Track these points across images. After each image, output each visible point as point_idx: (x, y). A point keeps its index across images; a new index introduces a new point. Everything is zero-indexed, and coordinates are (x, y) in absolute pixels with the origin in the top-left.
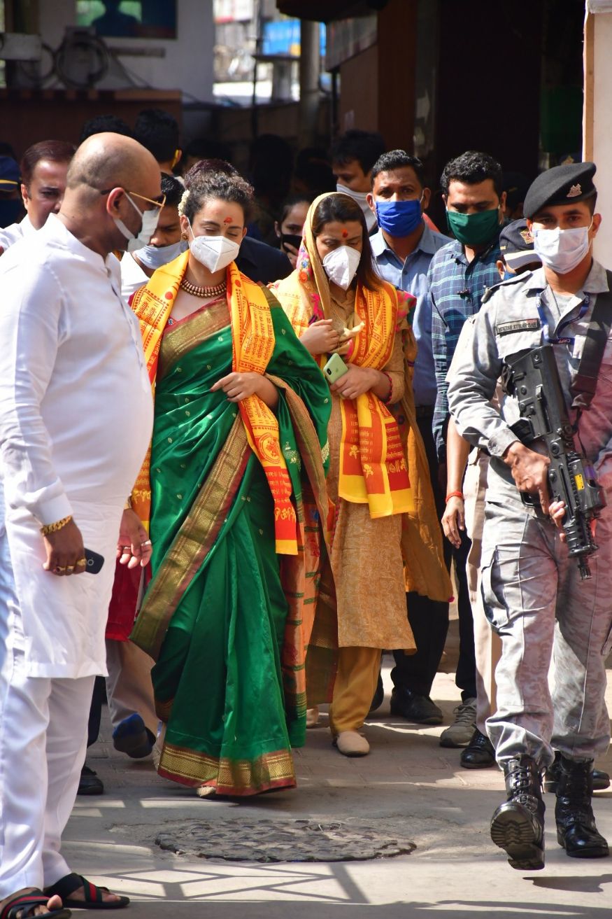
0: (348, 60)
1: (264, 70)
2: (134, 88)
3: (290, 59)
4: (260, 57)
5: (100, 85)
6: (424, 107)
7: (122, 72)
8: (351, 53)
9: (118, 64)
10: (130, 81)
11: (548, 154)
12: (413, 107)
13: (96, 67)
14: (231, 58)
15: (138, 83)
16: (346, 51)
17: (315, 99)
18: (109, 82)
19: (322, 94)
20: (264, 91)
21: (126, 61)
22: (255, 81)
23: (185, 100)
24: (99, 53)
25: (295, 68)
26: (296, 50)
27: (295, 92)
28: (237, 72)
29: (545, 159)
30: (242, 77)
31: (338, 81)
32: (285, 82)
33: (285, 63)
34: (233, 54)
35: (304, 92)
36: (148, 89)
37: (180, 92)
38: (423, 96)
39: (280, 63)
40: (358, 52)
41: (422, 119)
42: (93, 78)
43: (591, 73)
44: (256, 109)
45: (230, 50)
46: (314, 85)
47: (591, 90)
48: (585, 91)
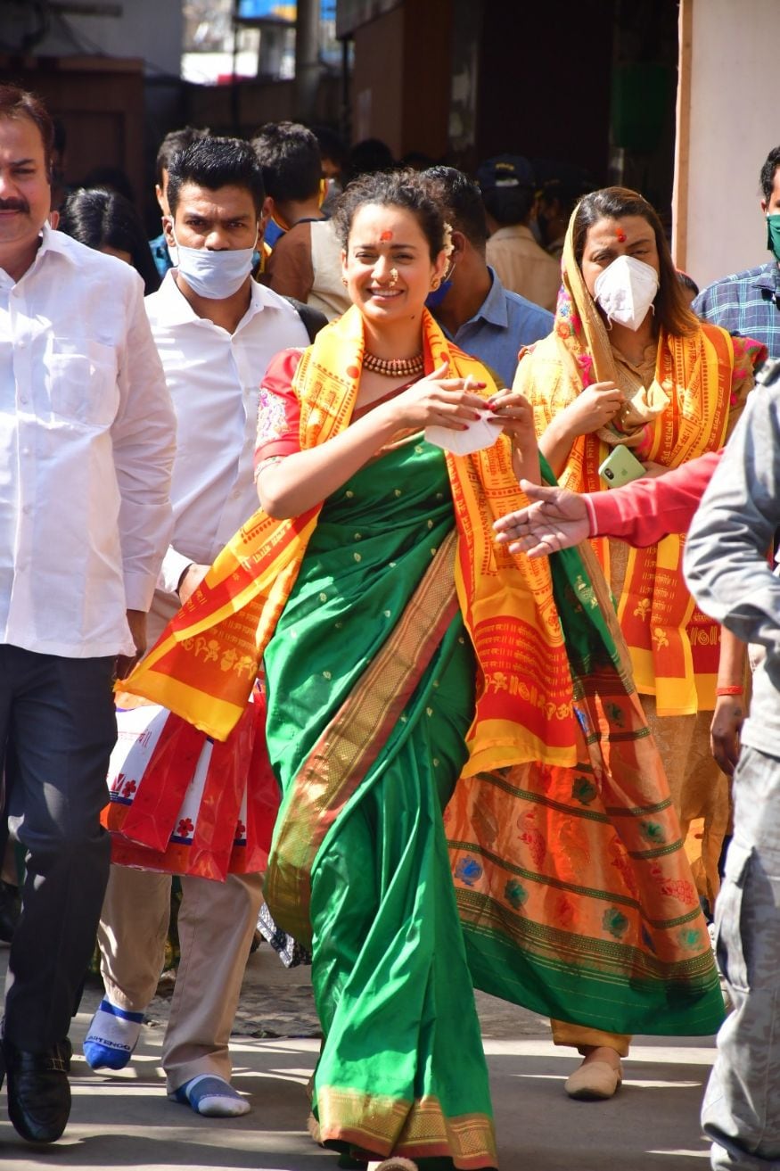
0: (364, 25)
1: (249, 37)
2: (83, 55)
3: (282, 24)
4: (239, 22)
5: (40, 50)
6: (464, 87)
7: (67, 34)
8: (368, 15)
9: (63, 24)
10: (78, 46)
11: (622, 151)
12: (447, 87)
13: (34, 28)
14: (199, 22)
15: (88, 49)
16: (362, 13)
17: (313, 75)
18: (51, 46)
19: (322, 69)
20: (248, 66)
21: (74, 20)
22: (235, 52)
23: (149, 72)
24: (39, 9)
25: (291, 34)
26: (289, 12)
27: (287, 67)
28: (207, 39)
29: (618, 156)
30: (214, 46)
31: (351, 56)
32: (275, 52)
33: (275, 29)
34: (202, 17)
35: (300, 66)
36: (101, 56)
37: (140, 62)
38: (460, 72)
39: (269, 28)
40: (378, 15)
41: (459, 103)
42: (30, 40)
43: (688, 45)
44: (234, 86)
45: (198, 12)
46: (312, 57)
47: (687, 68)
48: (680, 69)
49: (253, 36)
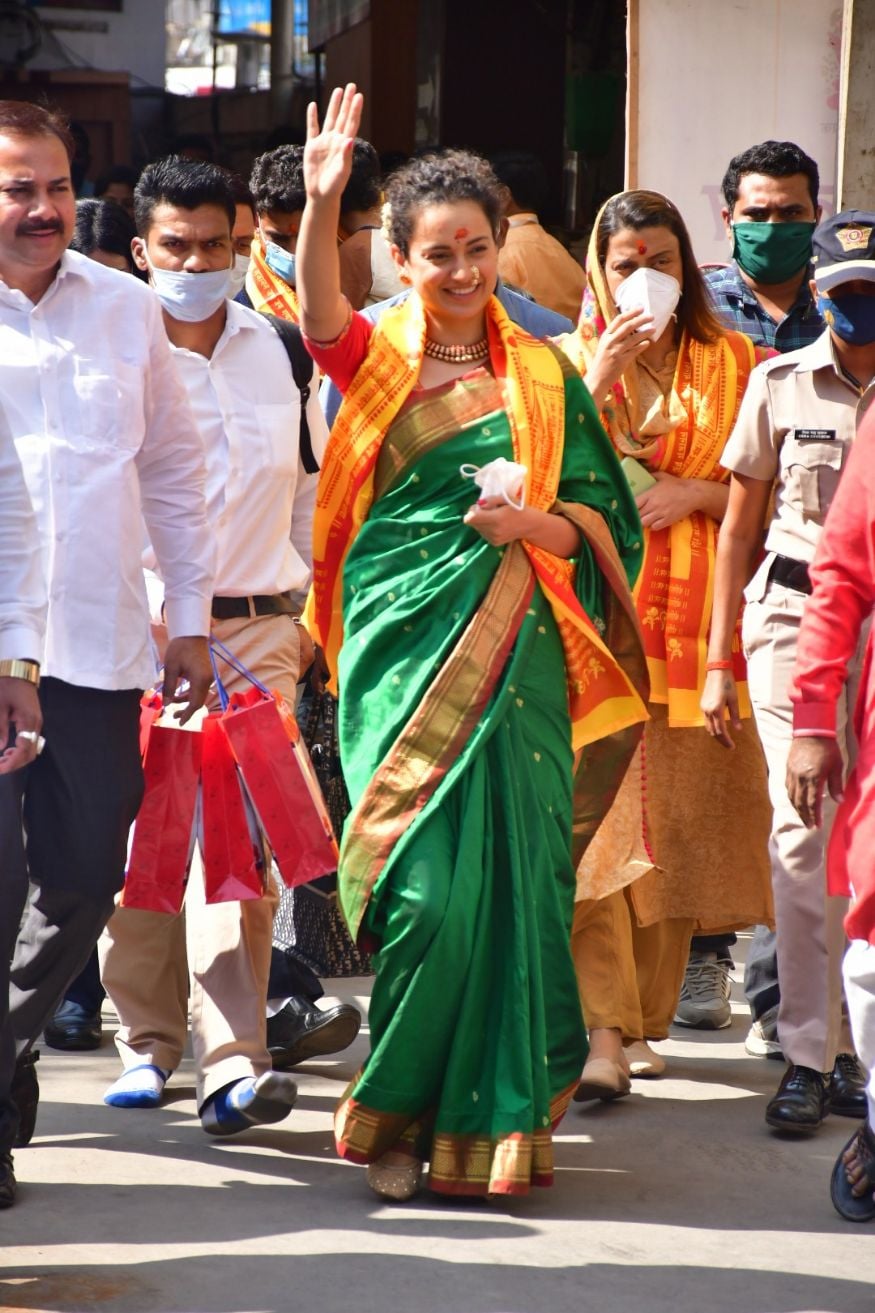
0: (333, 38)
2: (75, 69)
3: (259, 39)
4: (218, 37)
5: (31, 65)
6: (427, 96)
7: (57, 49)
8: (338, 29)
9: (54, 40)
10: (67, 61)
11: (576, 154)
12: (413, 96)
13: (27, 44)
14: (181, 38)
15: (77, 63)
16: (332, 26)
17: (288, 85)
18: (42, 61)
19: (296, 80)
20: (227, 79)
21: (63, 36)
22: (215, 66)
23: (134, 84)
24: (30, 26)
25: (267, 48)
26: (265, 28)
27: (264, 79)
28: (188, 53)
29: (572, 158)
30: (196, 61)
31: (323, 68)
32: (252, 65)
33: (252, 43)
34: (184, 34)
35: (275, 78)
36: (89, 70)
37: (127, 75)
38: (425, 82)
39: (245, 42)
40: (347, 29)
41: (426, 109)
42: (23, 56)
43: (635, 54)
44: (214, 98)
45: (179, 29)
46: (287, 70)
47: (635, 75)
48: (628, 76)
49: (231, 51)
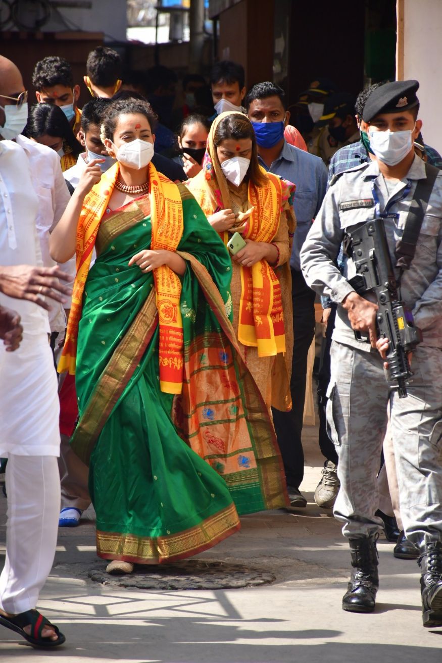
0: (225, 11)
1: (163, 18)
2: (70, 31)
3: (183, 10)
4: (160, 9)
5: (45, 29)
6: (280, 45)
7: (61, 19)
8: (227, 5)
9: (58, 14)
10: (66, 25)
11: (370, 79)
12: (272, 45)
13: (41, 16)
14: (139, 10)
15: (72, 28)
16: (224, 4)
17: (201, 39)
18: (51, 26)
19: (205, 35)
20: (163, 36)
21: (63, 11)
22: (157, 26)
23: (107, 39)
24: (44, 5)
25: (186, 16)
26: (187, 3)
27: (186, 36)
28: (143, 19)
29: (368, 83)
30: (147, 23)
31: (218, 26)
32: (179, 27)
33: (179, 13)
34: (141, 7)
35: (192, 34)
36: (79, 31)
37: (102, 34)
38: (280, 37)
39: (175, 13)
40: (233, 5)
41: (279, 54)
42: (39, 23)
43: (402, 20)
44: (157, 46)
45: (138, 4)
46: (200, 29)
47: (402, 32)
48: (397, 33)
